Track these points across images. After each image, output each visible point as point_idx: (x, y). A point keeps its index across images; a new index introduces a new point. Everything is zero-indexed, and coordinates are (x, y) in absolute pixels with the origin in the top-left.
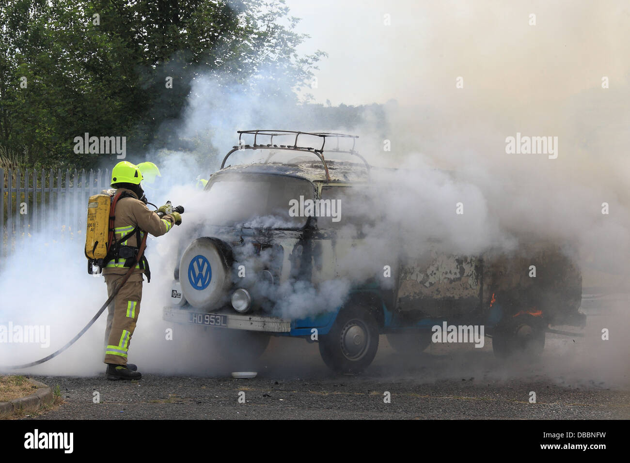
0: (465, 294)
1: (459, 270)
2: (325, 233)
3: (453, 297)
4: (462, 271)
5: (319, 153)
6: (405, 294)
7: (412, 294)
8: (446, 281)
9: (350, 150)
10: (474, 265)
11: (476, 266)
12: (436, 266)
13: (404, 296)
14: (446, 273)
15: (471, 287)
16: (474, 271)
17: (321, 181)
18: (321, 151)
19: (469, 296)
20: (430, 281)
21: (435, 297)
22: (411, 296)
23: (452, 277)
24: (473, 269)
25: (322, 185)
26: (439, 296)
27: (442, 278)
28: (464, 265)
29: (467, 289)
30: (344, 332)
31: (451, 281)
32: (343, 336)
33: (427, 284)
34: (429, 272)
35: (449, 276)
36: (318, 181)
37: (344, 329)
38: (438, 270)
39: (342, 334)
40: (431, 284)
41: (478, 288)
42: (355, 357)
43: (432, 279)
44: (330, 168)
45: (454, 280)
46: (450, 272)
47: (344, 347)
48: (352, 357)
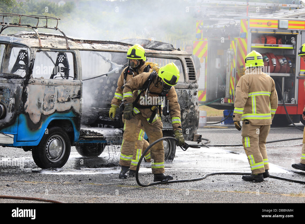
5: (34, 29)
9: (55, 27)
17: (36, 48)
18: (36, 28)
25: (37, 50)
32: (47, 146)
36: (34, 47)
37: (49, 142)
39: (47, 144)
42: (55, 159)
44: (42, 39)
47: (48, 153)
48: (53, 160)
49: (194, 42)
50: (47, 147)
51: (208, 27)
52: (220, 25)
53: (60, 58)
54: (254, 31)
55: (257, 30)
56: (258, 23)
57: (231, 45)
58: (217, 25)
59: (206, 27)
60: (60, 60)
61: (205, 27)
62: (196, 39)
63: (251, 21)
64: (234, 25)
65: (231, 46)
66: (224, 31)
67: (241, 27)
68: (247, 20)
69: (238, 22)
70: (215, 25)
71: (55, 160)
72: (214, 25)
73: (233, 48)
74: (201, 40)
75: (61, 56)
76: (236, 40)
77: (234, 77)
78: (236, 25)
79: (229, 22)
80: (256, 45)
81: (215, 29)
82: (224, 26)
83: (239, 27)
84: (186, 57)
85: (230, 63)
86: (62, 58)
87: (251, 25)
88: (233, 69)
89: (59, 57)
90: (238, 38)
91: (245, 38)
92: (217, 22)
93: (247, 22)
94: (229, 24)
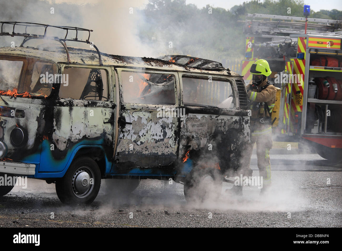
0: (167, 151)
1: (162, 133)
2: (65, 102)
3: (158, 153)
4: (165, 134)
5: (63, 41)
6: (122, 150)
7: (127, 150)
8: (153, 141)
9: (86, 40)
10: (174, 130)
11: (175, 131)
12: (146, 129)
13: (121, 151)
14: (153, 135)
15: (171, 146)
16: (174, 135)
17: (64, 63)
18: (64, 40)
19: (169, 152)
20: (141, 140)
21: (144, 153)
22: (126, 151)
23: (157, 138)
24: (173, 133)
25: (64, 65)
26: (147, 152)
27: (150, 139)
28: (167, 130)
29: (168, 147)
30: (75, 176)
31: (157, 141)
32: (74, 179)
33: (139, 143)
34: (141, 134)
35: (155, 137)
36: (61, 63)
37: (75, 174)
38: (147, 132)
39: (74, 177)
40: (142, 143)
41: (176, 147)
43: (142, 139)
44: (71, 53)
45: (158, 141)
46: (156, 135)
47: (74, 188)
48: (80, 195)
49: (243, 62)
50: (73, 181)
51: (260, 45)
52: (274, 43)
53: (93, 75)
54: (313, 52)
55: (316, 50)
56: (318, 43)
57: (286, 66)
58: (271, 43)
59: (258, 45)
60: (92, 78)
61: (256, 45)
62: (246, 58)
63: (310, 39)
64: (290, 43)
65: (286, 68)
66: (279, 50)
67: (298, 46)
68: (306, 38)
69: (294, 40)
70: (269, 44)
71: (82, 196)
72: (267, 43)
73: (288, 69)
74: (251, 60)
75: (94, 73)
76: (293, 61)
77: (289, 104)
78: (292, 43)
79: (285, 40)
80: (315, 68)
81: (268, 48)
82: (279, 44)
83: (296, 46)
84: (237, 79)
85: (285, 87)
86: (95, 75)
87: (310, 45)
88: (287, 95)
89: (91, 75)
90: (294, 59)
91: (303, 59)
92: (270, 39)
93: (305, 41)
94: (284, 42)
